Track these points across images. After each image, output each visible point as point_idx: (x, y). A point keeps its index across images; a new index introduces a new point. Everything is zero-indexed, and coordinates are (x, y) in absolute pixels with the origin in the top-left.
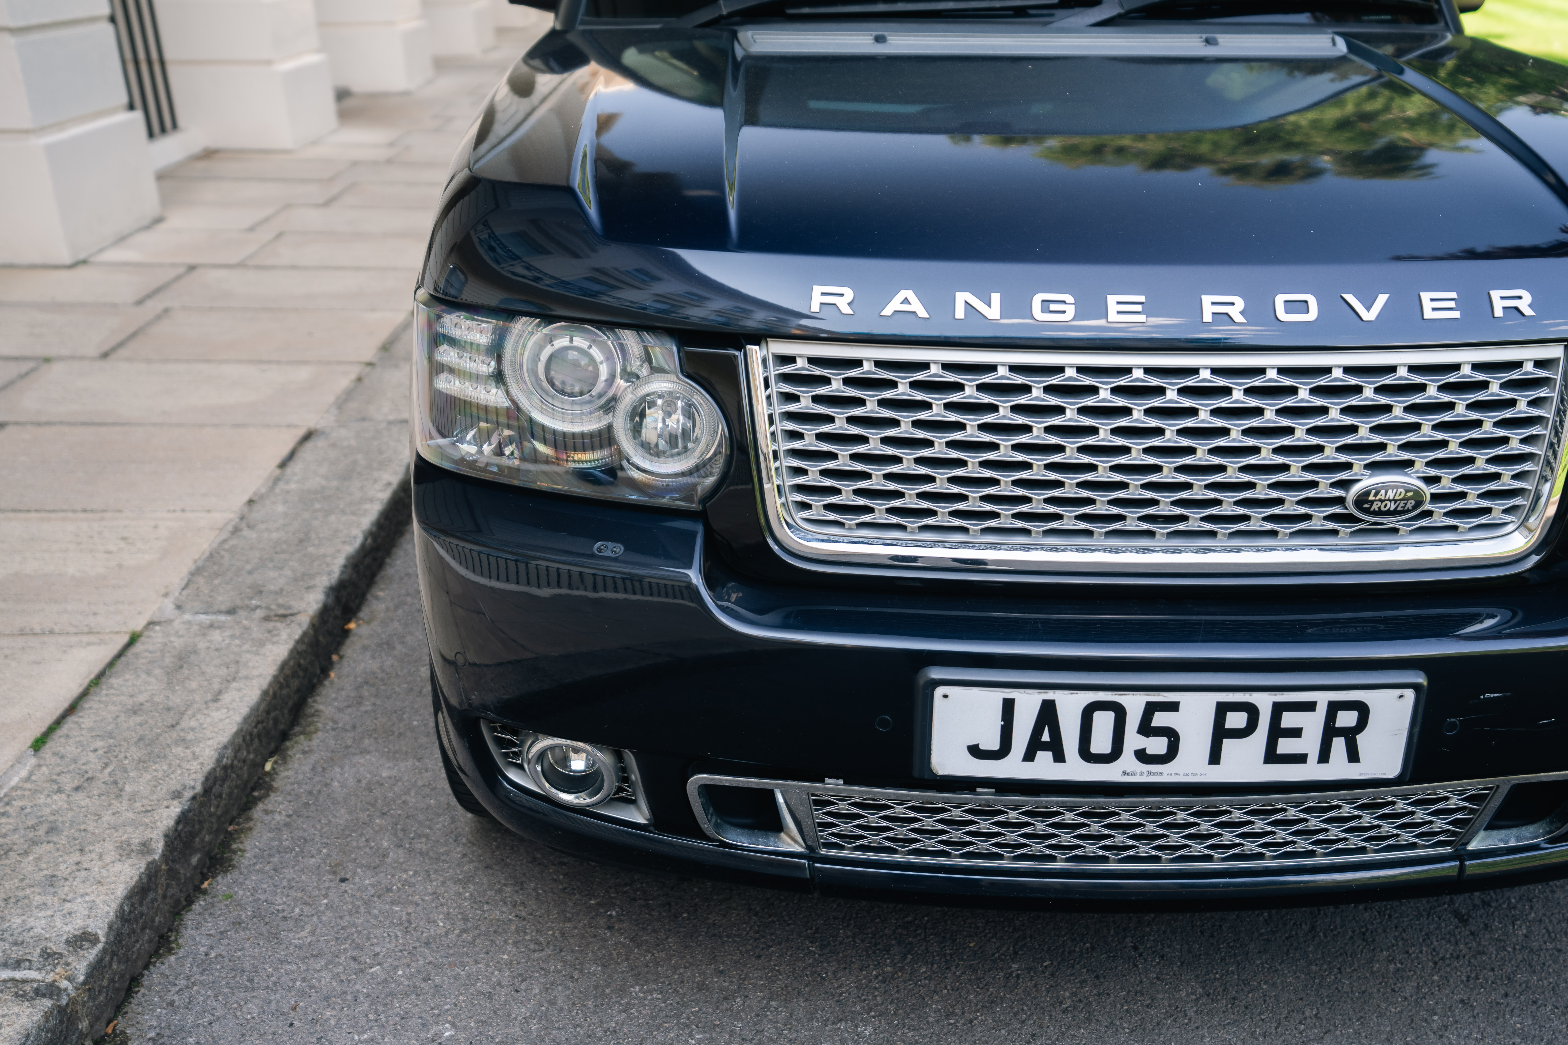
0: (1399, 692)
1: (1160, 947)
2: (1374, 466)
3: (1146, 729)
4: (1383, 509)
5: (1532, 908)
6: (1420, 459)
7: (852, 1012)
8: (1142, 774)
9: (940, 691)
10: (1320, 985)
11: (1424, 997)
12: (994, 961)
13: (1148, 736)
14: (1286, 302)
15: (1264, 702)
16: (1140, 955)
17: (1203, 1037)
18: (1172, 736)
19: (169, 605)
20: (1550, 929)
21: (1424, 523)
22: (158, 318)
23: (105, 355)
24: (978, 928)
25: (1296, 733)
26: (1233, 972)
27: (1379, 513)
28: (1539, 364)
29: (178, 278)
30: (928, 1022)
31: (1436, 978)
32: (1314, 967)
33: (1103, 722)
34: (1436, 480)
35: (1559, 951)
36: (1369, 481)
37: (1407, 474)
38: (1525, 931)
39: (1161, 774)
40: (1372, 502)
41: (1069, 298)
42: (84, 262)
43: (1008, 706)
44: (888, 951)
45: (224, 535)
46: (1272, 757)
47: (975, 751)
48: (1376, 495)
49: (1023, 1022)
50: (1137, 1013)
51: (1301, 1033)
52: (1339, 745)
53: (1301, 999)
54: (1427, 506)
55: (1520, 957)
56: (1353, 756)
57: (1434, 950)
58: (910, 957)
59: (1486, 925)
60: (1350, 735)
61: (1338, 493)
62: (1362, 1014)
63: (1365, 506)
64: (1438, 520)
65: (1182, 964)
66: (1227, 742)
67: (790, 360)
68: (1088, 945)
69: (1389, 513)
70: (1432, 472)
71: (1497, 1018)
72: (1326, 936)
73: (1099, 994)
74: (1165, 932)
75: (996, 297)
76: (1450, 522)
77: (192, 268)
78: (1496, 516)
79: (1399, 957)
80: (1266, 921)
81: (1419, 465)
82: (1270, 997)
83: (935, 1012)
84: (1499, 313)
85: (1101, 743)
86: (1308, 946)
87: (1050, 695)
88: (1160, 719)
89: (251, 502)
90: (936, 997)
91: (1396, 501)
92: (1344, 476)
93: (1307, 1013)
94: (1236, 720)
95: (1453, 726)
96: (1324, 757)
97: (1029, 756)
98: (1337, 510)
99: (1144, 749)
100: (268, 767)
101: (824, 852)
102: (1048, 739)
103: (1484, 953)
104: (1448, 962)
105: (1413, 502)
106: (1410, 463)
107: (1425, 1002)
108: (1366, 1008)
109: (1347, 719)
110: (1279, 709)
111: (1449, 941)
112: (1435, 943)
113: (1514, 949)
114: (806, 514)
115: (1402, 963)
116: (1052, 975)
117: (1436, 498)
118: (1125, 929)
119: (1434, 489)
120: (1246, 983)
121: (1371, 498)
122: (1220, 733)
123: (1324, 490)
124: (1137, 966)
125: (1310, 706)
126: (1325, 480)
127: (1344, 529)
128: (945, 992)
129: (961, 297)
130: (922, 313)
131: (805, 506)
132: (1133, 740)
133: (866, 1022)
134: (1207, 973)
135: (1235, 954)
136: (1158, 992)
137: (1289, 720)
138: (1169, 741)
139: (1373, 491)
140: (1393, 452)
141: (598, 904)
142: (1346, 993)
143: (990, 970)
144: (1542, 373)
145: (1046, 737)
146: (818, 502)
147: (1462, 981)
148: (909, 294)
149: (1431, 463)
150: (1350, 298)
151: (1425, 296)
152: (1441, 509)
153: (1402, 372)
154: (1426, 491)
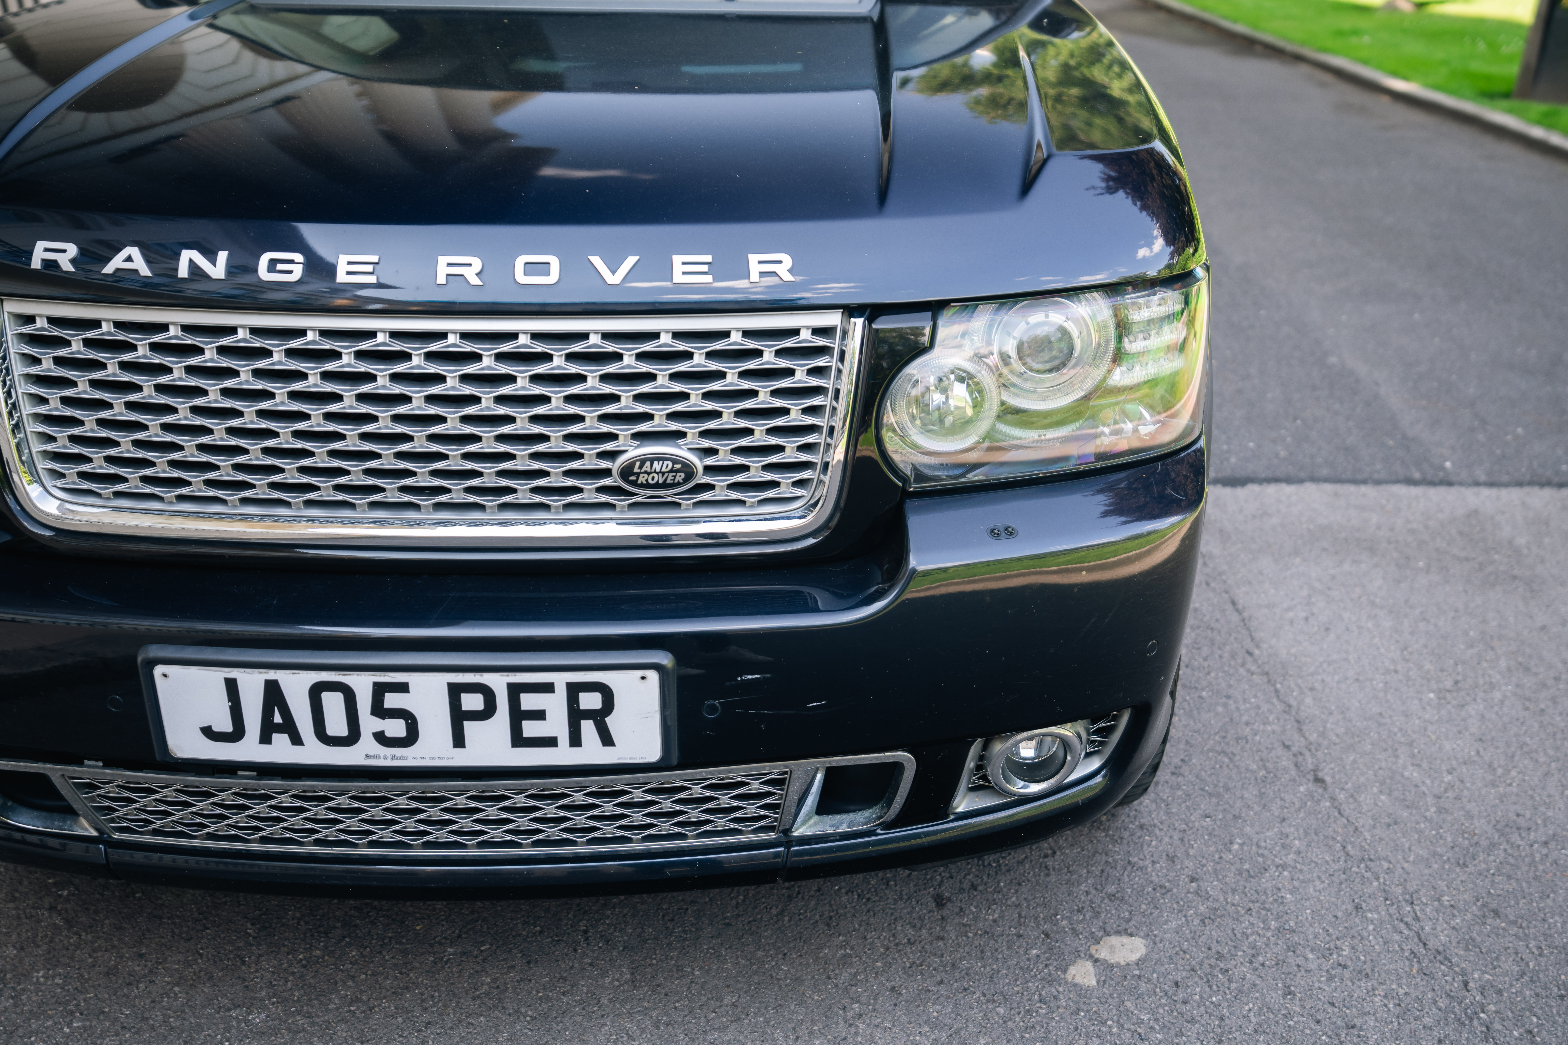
0: (640, 673)
1: (612, 930)
2: (641, 437)
3: (379, 710)
4: (650, 481)
5: (1017, 891)
6: (692, 429)
7: (254, 999)
8: (385, 758)
9: (158, 670)
10: (756, 972)
11: (856, 985)
12: (431, 945)
13: (384, 719)
14: (527, 263)
15: (498, 683)
16: (587, 939)
17: (604, 1025)
20: (1023, 914)
21: (706, 496)
24: (434, 909)
25: (539, 715)
26: (672, 958)
27: (647, 486)
28: (818, 331)
30: (327, 1009)
31: (879, 964)
32: (760, 953)
33: (333, 703)
34: (710, 452)
35: (1020, 936)
36: (634, 451)
37: (679, 447)
38: (996, 916)
39: (406, 758)
40: (638, 474)
41: (297, 257)
43: (232, 686)
44: (326, 933)
46: (519, 740)
47: (209, 733)
48: (641, 467)
49: (426, 1009)
50: (548, 999)
51: (708, 1021)
52: (588, 727)
53: (728, 986)
54: (703, 479)
55: (977, 943)
56: (607, 739)
57: (894, 935)
58: (347, 940)
59: (961, 909)
60: (600, 717)
61: (604, 464)
62: (782, 1002)
63: (632, 478)
64: (720, 493)
65: (624, 948)
66: (468, 725)
67: (30, 319)
68: (538, 928)
69: (657, 486)
70: (706, 443)
71: (918, 1006)
72: (790, 921)
73: (522, 980)
74: (624, 916)
75: (220, 255)
76: (734, 495)
78: (785, 490)
79: (853, 942)
80: (738, 903)
81: (691, 436)
82: (697, 984)
83: (340, 999)
84: (755, 276)
85: (337, 725)
86: (766, 931)
87: (272, 675)
88: (391, 701)
90: (350, 983)
91: (663, 473)
92: (609, 446)
93: (725, 1001)
94: (472, 702)
95: (713, 709)
96: (575, 740)
97: (265, 739)
98: (607, 482)
99: (383, 732)
101: (117, 836)
102: (281, 721)
103: (942, 938)
104: (901, 947)
105: (683, 475)
106: (682, 435)
107: (854, 988)
108: (790, 995)
109: (590, 701)
110: (515, 691)
111: (914, 927)
112: (899, 928)
113: (976, 934)
114: (60, 483)
115: (852, 949)
116: (484, 960)
117: (712, 470)
118: (585, 912)
119: (710, 461)
120: (679, 969)
121: (636, 470)
122: (459, 715)
123: (589, 462)
124: (575, 950)
125: (548, 688)
126: (590, 451)
127: (621, 502)
128: (363, 977)
129: (187, 255)
130: (145, 271)
131: (57, 474)
132: (369, 724)
133: (263, 1008)
134: (646, 958)
135: (686, 939)
136: (583, 978)
137: (528, 701)
138: (407, 723)
139: (638, 464)
140: (660, 423)
141: (55, 884)
142: (778, 979)
143: (422, 954)
144: (820, 342)
145: (278, 719)
146: (71, 470)
147: (904, 968)
148: (134, 251)
149: (704, 434)
150: (596, 260)
151: (677, 260)
152: (721, 482)
153: (665, 338)
154: (698, 463)
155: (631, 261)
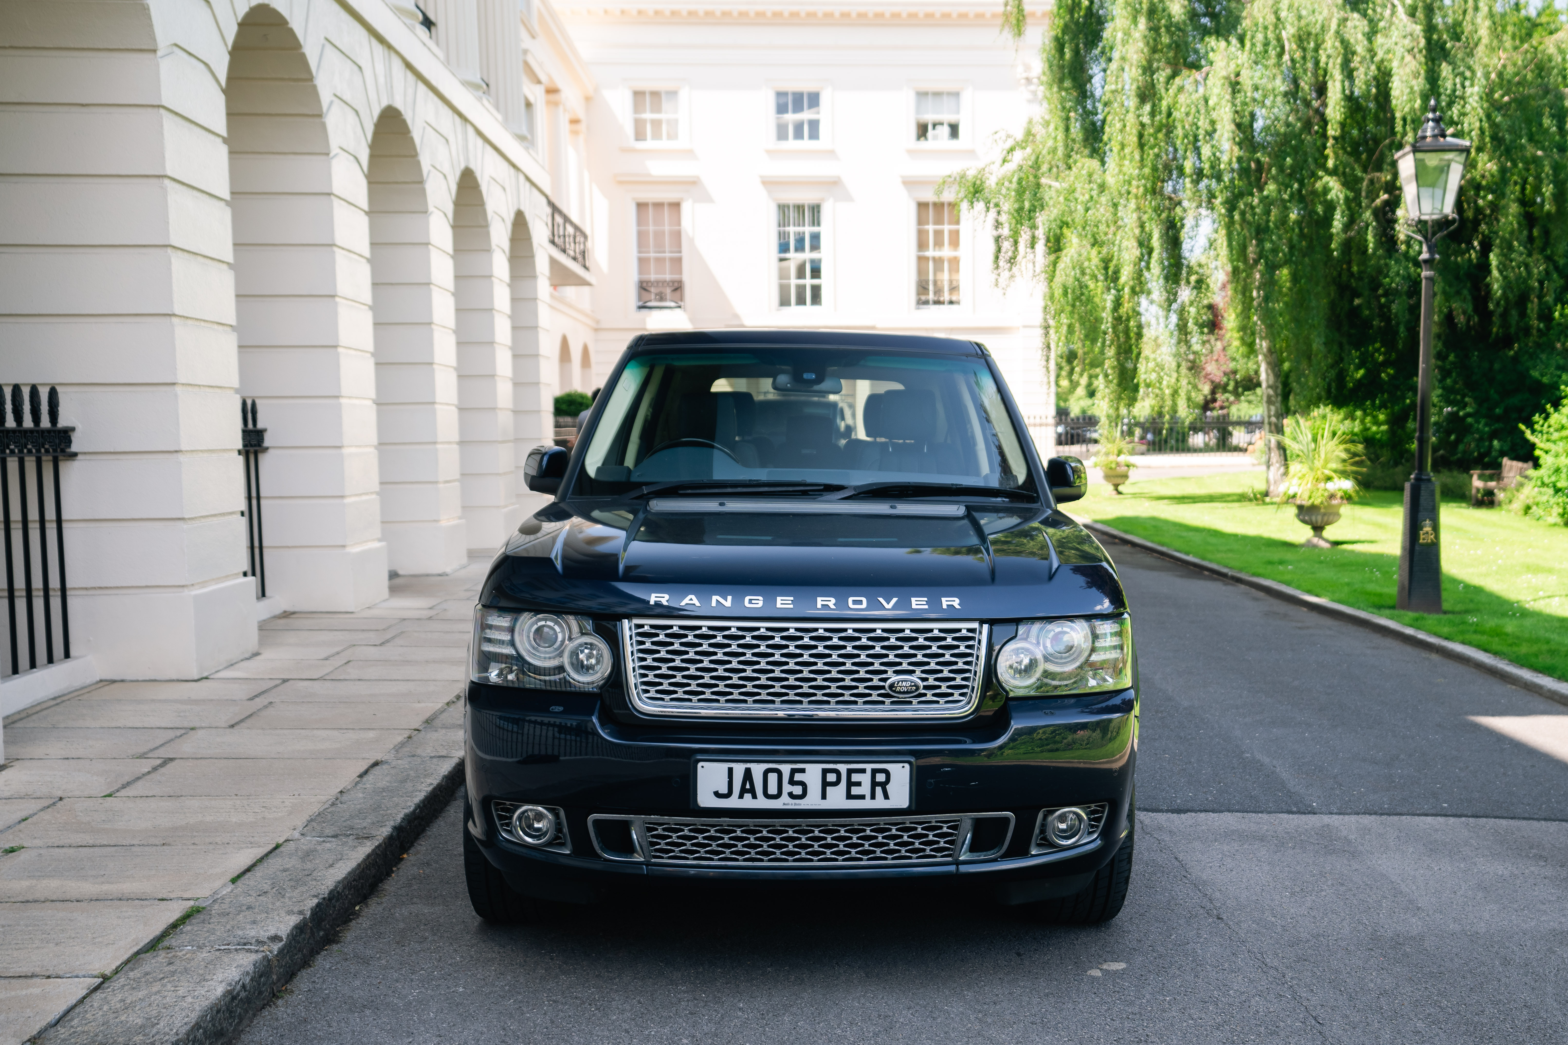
0: (902, 766)
2: (897, 672)
3: (792, 782)
4: (901, 690)
6: (918, 670)
8: (792, 805)
9: (700, 764)
13: (793, 786)
14: (852, 600)
15: (843, 768)
18: (803, 784)
19: (296, 835)
21: (923, 699)
22: (266, 707)
23: (232, 726)
25: (859, 784)
27: (900, 692)
28: (969, 630)
29: (276, 686)
33: (773, 778)
34: (926, 679)
36: (894, 678)
39: (800, 805)
40: (896, 689)
41: (761, 598)
42: (206, 678)
43: (730, 771)
45: (326, 806)
46: (849, 796)
47: (717, 794)
52: (879, 791)
54: (922, 691)
56: (886, 797)
60: (884, 786)
61: (882, 684)
63: (894, 690)
64: (929, 698)
66: (828, 789)
67: (642, 626)
69: (904, 693)
70: (924, 676)
75: (730, 598)
76: (935, 699)
77: (285, 681)
78: (956, 697)
81: (918, 673)
84: (945, 607)
85: (773, 789)
87: (748, 765)
88: (798, 777)
89: (341, 792)
91: (906, 689)
92: (884, 676)
94: (831, 777)
95: (930, 784)
96: (873, 797)
97: (741, 796)
98: (883, 691)
99: (792, 792)
100: (357, 908)
101: (653, 860)
102: (749, 788)
105: (914, 689)
106: (914, 672)
109: (881, 778)
110: (850, 772)
114: (647, 695)
117: (925, 687)
119: (925, 683)
121: (896, 687)
122: (825, 784)
123: (876, 682)
125: (863, 771)
126: (876, 678)
127: (888, 701)
129: (715, 598)
130: (698, 604)
131: (647, 691)
132: (787, 788)
137: (855, 777)
138: (803, 788)
139: (896, 684)
140: (905, 666)
144: (971, 635)
145: (748, 786)
146: (652, 689)
148: (693, 597)
149: (923, 672)
150: (881, 599)
151: (913, 599)
152: (929, 693)
153: (907, 632)
154: (921, 684)
155: (895, 600)
